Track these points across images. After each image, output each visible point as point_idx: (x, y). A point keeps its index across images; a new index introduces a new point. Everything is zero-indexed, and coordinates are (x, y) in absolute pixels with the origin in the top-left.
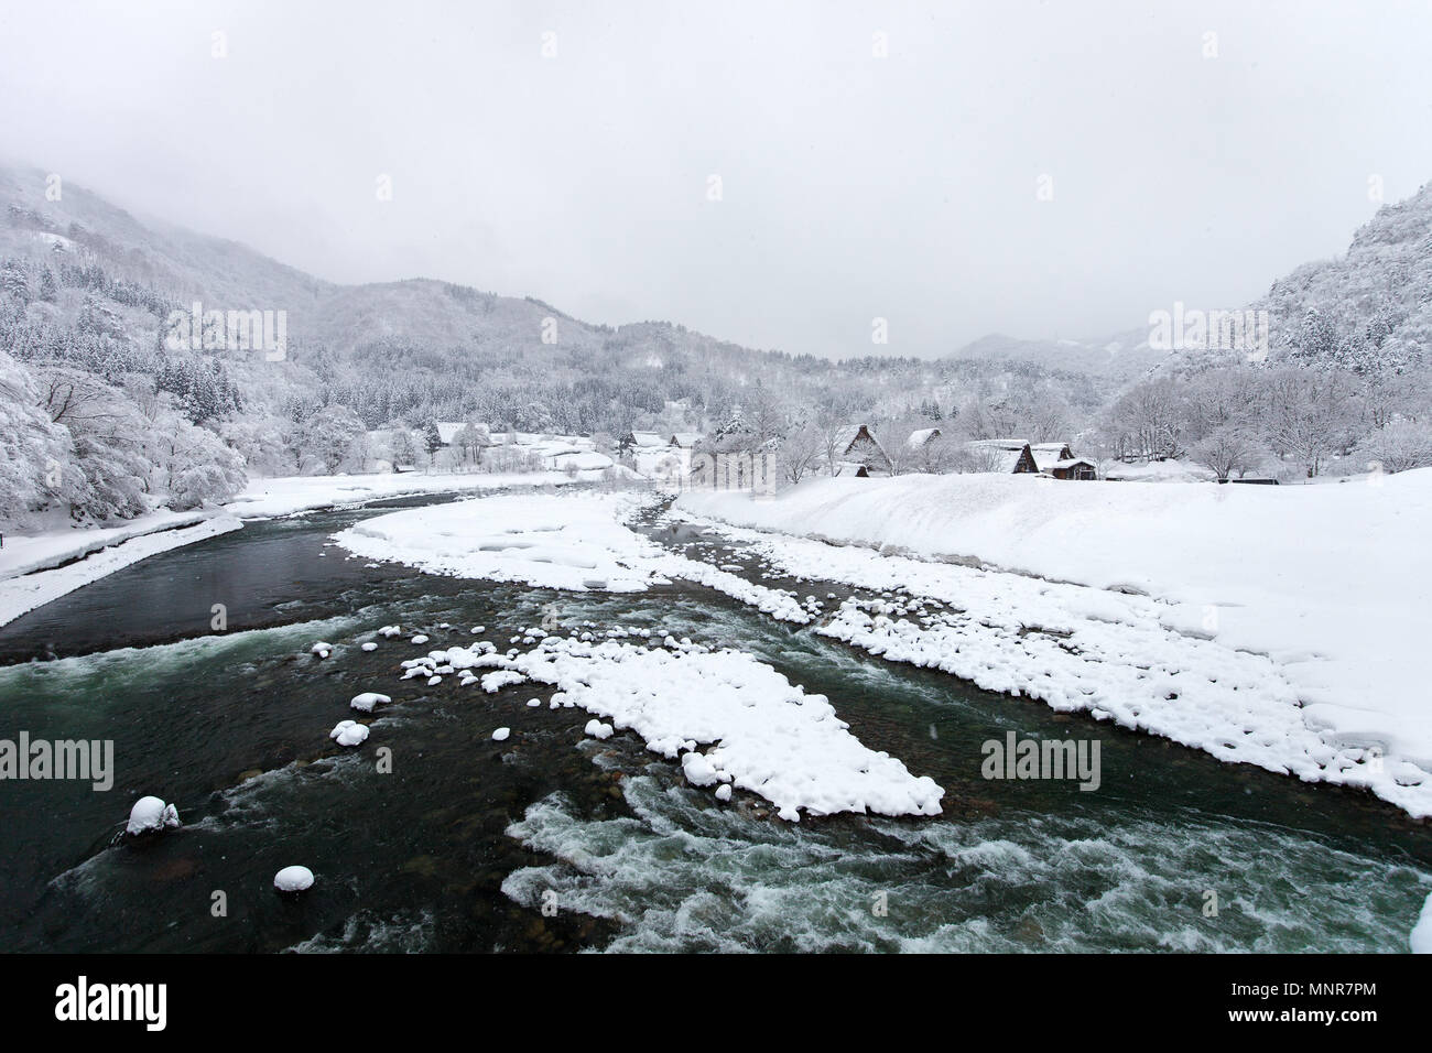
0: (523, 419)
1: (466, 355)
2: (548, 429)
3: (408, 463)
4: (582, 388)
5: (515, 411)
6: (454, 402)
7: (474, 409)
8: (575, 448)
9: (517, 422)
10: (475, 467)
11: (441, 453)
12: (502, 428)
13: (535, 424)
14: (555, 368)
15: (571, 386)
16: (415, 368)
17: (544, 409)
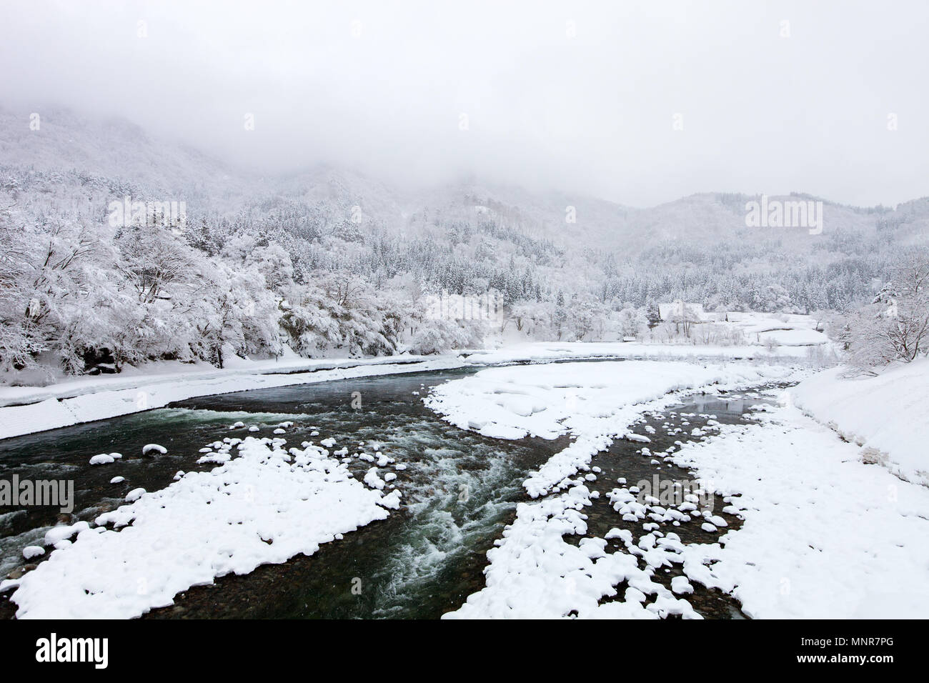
0: (759, 300)
1: (727, 250)
2: (786, 309)
3: (633, 335)
4: (836, 269)
5: (753, 293)
6: (697, 288)
7: (715, 293)
8: (787, 326)
9: (754, 303)
10: (682, 339)
11: (659, 328)
12: (739, 308)
13: (771, 304)
14: (813, 253)
15: (823, 269)
16: (681, 264)
17: (782, 290)
